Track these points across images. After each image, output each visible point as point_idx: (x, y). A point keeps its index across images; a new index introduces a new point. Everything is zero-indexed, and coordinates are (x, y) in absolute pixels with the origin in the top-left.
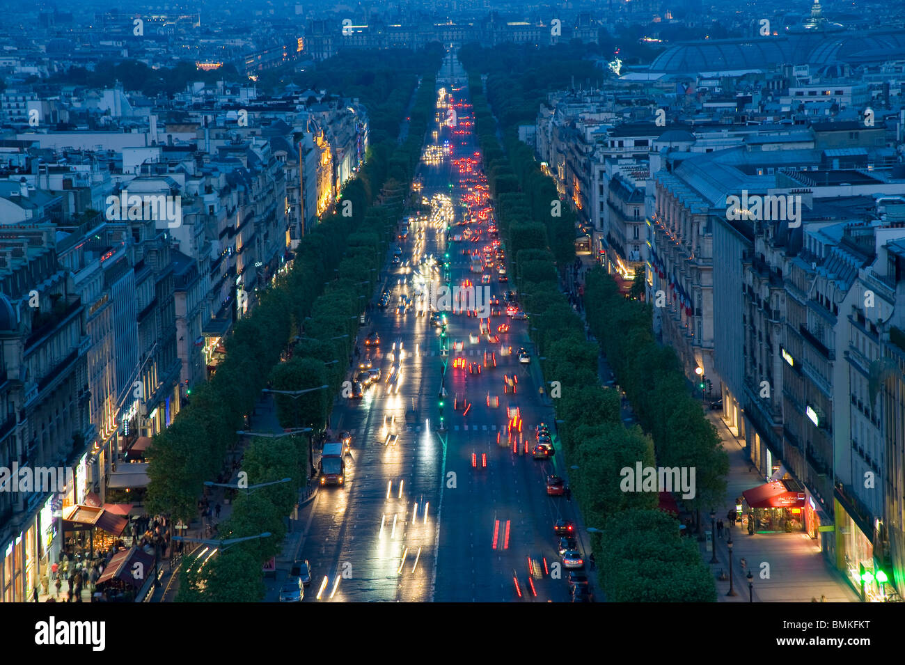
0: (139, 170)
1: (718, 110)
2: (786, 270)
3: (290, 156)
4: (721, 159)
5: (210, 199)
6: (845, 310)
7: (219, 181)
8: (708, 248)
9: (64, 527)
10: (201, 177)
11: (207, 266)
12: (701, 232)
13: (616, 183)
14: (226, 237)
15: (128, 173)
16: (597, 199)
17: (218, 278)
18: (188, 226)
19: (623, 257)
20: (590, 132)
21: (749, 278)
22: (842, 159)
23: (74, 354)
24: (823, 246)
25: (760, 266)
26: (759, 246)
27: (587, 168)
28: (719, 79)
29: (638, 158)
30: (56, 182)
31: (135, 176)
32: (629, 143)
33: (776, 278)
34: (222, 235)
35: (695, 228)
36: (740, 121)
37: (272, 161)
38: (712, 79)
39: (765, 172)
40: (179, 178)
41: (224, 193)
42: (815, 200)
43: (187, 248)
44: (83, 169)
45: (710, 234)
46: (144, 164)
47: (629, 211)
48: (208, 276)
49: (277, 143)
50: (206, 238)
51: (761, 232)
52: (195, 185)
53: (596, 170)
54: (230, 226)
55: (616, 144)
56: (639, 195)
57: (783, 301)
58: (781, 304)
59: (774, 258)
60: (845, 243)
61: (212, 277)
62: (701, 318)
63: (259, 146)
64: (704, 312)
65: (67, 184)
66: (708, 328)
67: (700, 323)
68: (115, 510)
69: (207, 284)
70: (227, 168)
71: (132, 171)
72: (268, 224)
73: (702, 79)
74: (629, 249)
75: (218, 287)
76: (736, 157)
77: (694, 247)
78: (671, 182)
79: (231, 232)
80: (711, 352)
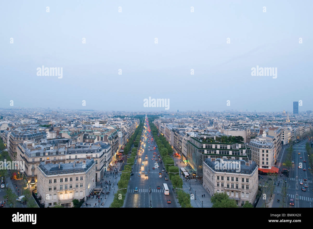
2: (178, 135)
4: (171, 125)
5: (128, 127)
6: (183, 138)
7: (129, 126)
8: (170, 133)
9: (117, 155)
12: (170, 131)
13: (161, 127)
16: (160, 128)
19: (162, 133)
20: (159, 122)
21: (174, 135)
22: (181, 126)
23: (118, 140)
24: (181, 133)
25: (175, 134)
26: (175, 133)
27: (159, 125)
28: (169, 118)
29: (163, 125)
30: (116, 126)
32: (162, 123)
33: (177, 135)
36: (172, 122)
37: (133, 124)
40: (126, 125)
41: (129, 127)
42: (180, 129)
43: (126, 131)
44: (118, 124)
47: (163, 129)
49: (133, 123)
51: (175, 132)
52: (127, 126)
53: (160, 126)
56: (164, 128)
58: (177, 138)
59: (177, 134)
60: (183, 133)
63: (131, 123)
64: (170, 138)
65: (117, 126)
66: (170, 140)
68: (120, 154)
69: (127, 134)
70: (129, 125)
74: (163, 132)
75: (128, 135)
76: (172, 125)
78: (167, 127)
79: (129, 130)
80: (170, 142)
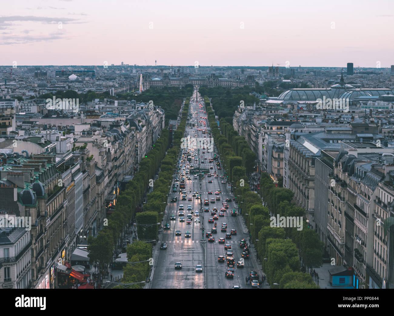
0: (81, 133)
1: (308, 116)
2: (347, 182)
3: (137, 129)
4: (316, 136)
5: (109, 146)
6: (373, 198)
7: (111, 138)
8: (312, 172)
10: (105, 137)
11: (107, 172)
12: (310, 165)
14: (114, 161)
15: (77, 135)
16: (261, 149)
17: (111, 178)
18: (101, 156)
20: (258, 123)
22: (363, 138)
23: (62, 207)
24: (363, 172)
27: (257, 137)
28: (306, 104)
31: (80, 136)
32: (275, 128)
34: (113, 160)
35: (307, 163)
38: (303, 104)
39: (333, 142)
40: (97, 137)
41: (113, 143)
42: (358, 154)
43: (100, 165)
45: (313, 166)
46: (83, 131)
47: (276, 155)
48: (107, 177)
49: (132, 124)
50: (107, 161)
51: (337, 166)
52: (103, 141)
53: (261, 138)
54: (116, 156)
55: (270, 128)
57: (346, 194)
59: (343, 177)
60: (372, 171)
61: (109, 177)
62: (309, 200)
64: (310, 197)
67: (308, 202)
69: (107, 180)
71: (79, 133)
72: (128, 156)
73: (299, 103)
74: (276, 171)
75: (111, 181)
76: (322, 136)
77: (307, 171)
79: (116, 159)
80: (313, 214)
